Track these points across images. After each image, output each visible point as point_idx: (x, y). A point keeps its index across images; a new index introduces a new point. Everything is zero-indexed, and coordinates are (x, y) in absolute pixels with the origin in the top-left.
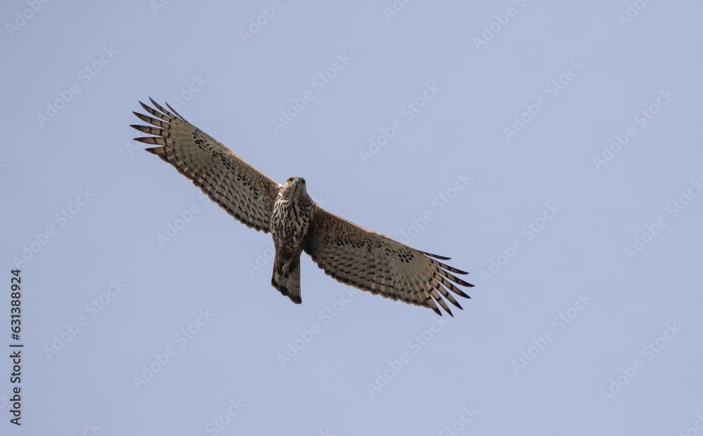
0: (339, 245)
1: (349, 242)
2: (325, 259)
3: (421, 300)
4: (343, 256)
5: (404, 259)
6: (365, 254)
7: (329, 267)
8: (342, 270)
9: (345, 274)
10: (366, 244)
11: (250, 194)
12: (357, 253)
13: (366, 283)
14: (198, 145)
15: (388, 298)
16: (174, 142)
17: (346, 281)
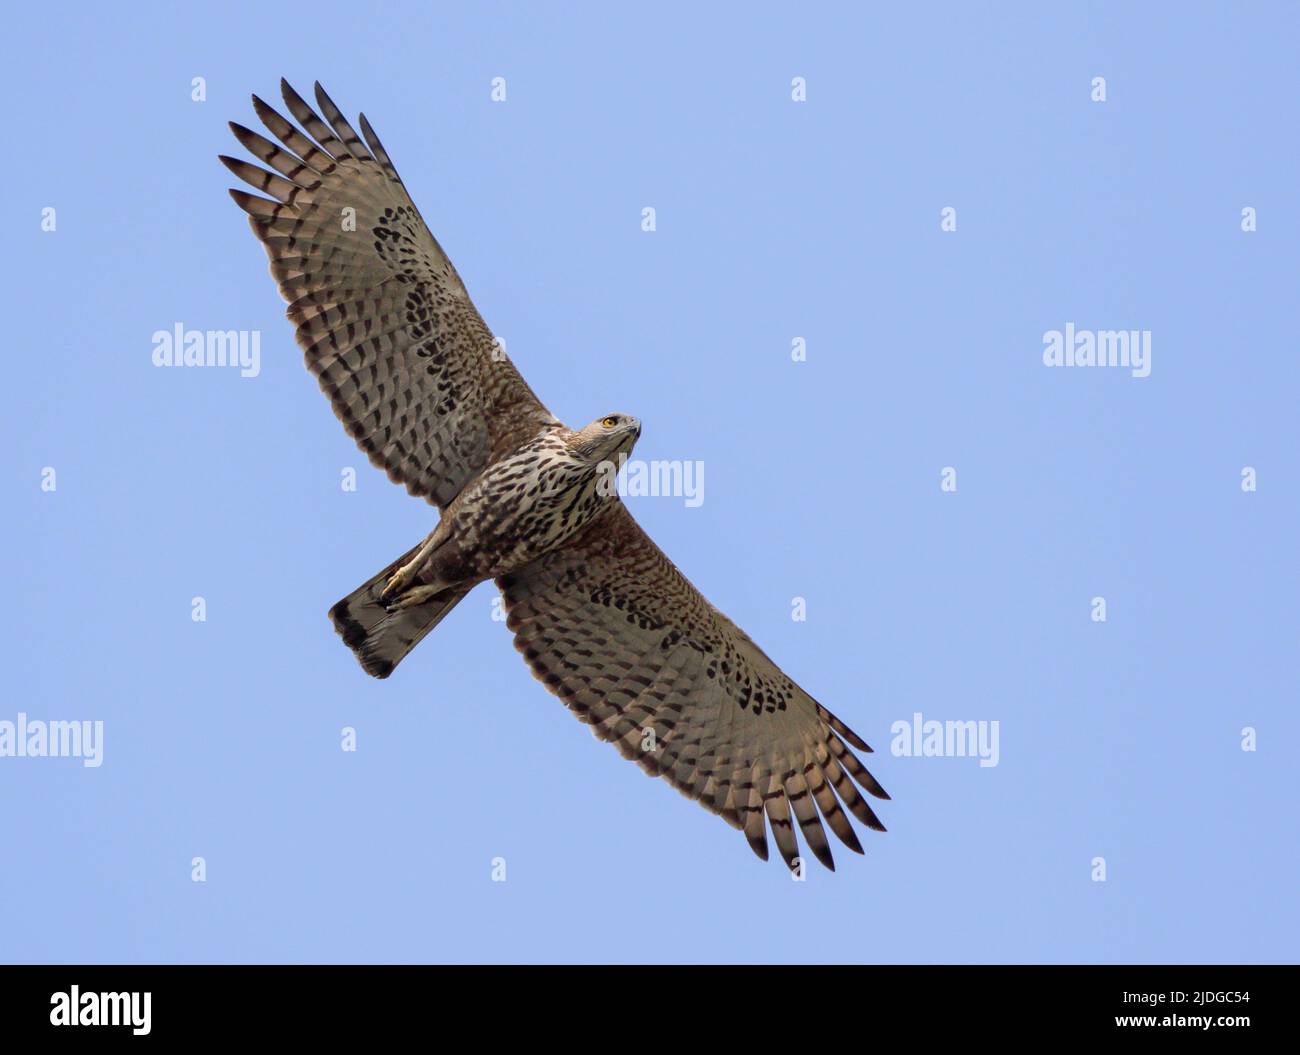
0: (595, 599)
1: (626, 606)
2: (537, 613)
3: (729, 803)
4: (586, 626)
5: (753, 702)
6: (645, 648)
7: (532, 635)
8: (559, 654)
9: (560, 666)
10: (669, 629)
11: (431, 398)
12: (628, 636)
13: (600, 706)
14: (377, 239)
15: (634, 763)
16: (314, 206)
17: (553, 681)
